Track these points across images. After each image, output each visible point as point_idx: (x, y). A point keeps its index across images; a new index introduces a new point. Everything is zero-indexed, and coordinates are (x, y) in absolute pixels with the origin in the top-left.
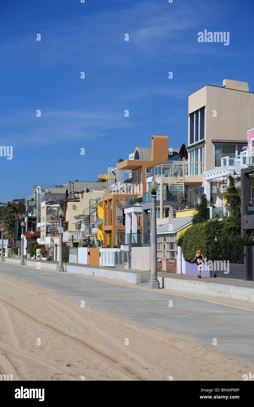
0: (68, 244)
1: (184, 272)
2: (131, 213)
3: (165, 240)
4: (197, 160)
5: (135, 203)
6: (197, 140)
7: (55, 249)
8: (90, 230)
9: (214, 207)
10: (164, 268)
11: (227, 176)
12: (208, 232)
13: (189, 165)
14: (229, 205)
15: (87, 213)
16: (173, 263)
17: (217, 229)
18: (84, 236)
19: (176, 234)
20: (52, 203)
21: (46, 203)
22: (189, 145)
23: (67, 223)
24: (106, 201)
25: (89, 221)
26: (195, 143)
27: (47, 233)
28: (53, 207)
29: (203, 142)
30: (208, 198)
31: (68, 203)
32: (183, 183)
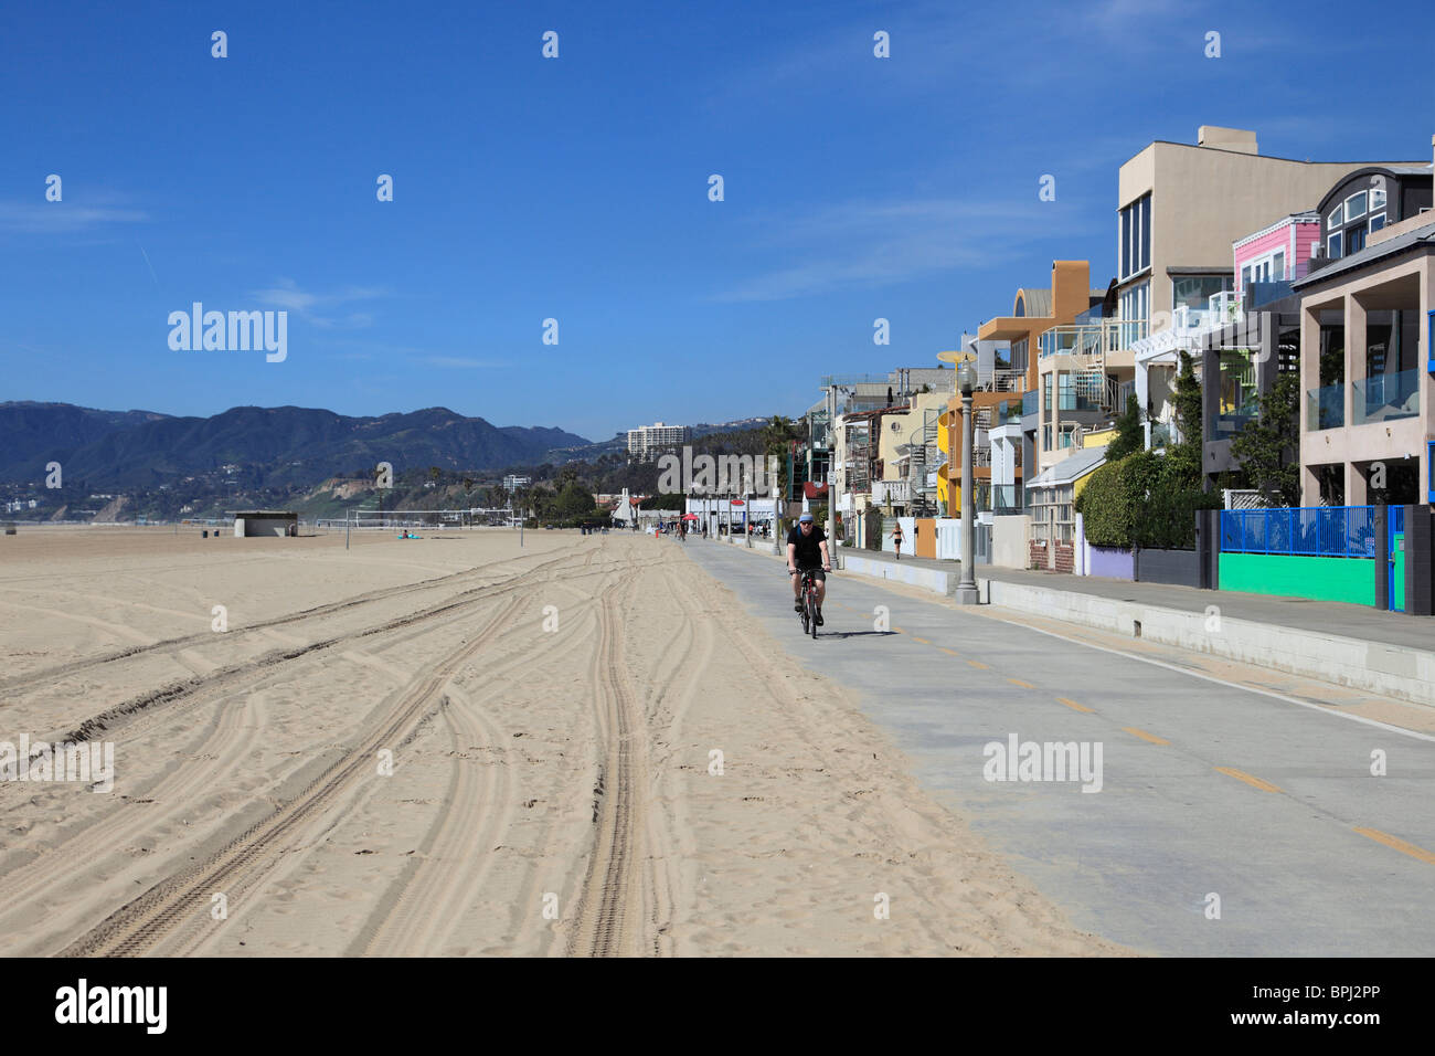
0: (882, 510)
1: (1087, 572)
2: (1002, 439)
3: (1054, 500)
4: (1135, 315)
5: (1012, 416)
6: (1136, 269)
7: (857, 522)
8: (925, 479)
9: (1154, 423)
10: (1052, 564)
11: (1175, 351)
12: (1130, 480)
13: (1120, 326)
14: (1180, 417)
15: (919, 441)
16: (1067, 551)
17: (1150, 473)
18: (912, 491)
19: (1072, 485)
20: (855, 418)
21: (844, 419)
22: (1121, 281)
23: (881, 464)
24: (952, 413)
25: (924, 457)
26: (1132, 275)
27: (847, 485)
28: (860, 427)
29: (1147, 274)
30: (1143, 402)
31: (883, 417)
32: (1103, 370)
